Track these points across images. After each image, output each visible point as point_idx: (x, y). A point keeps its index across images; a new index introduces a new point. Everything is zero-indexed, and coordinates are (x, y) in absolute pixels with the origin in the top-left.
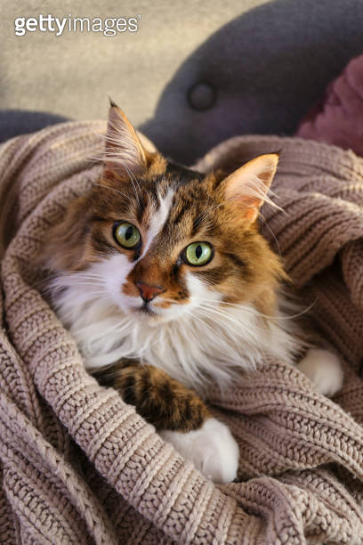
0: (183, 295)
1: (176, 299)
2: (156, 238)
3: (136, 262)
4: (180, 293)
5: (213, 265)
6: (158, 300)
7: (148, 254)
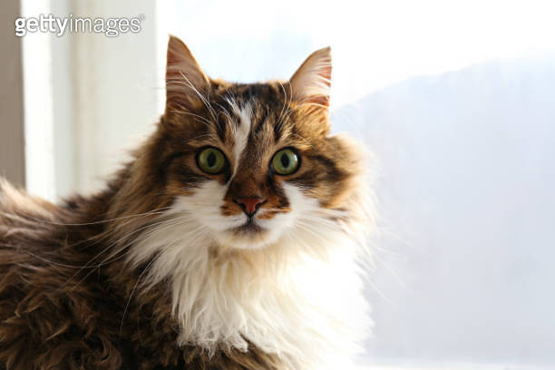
0: (284, 203)
1: (279, 207)
2: (243, 153)
3: (229, 182)
4: (280, 202)
5: (304, 170)
6: (261, 211)
7: (240, 169)
